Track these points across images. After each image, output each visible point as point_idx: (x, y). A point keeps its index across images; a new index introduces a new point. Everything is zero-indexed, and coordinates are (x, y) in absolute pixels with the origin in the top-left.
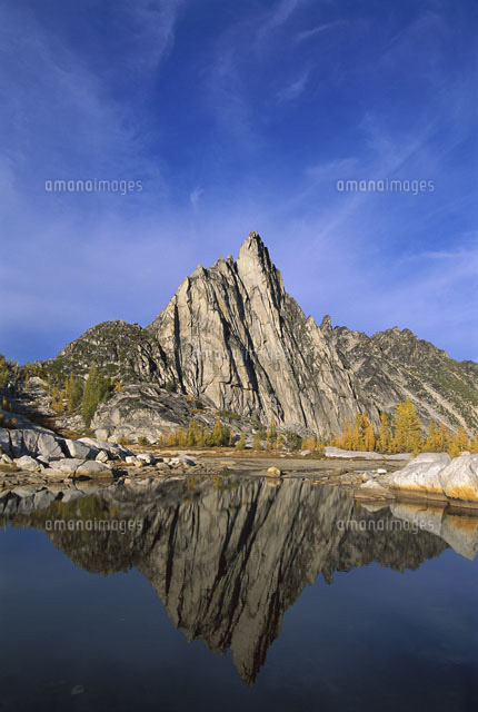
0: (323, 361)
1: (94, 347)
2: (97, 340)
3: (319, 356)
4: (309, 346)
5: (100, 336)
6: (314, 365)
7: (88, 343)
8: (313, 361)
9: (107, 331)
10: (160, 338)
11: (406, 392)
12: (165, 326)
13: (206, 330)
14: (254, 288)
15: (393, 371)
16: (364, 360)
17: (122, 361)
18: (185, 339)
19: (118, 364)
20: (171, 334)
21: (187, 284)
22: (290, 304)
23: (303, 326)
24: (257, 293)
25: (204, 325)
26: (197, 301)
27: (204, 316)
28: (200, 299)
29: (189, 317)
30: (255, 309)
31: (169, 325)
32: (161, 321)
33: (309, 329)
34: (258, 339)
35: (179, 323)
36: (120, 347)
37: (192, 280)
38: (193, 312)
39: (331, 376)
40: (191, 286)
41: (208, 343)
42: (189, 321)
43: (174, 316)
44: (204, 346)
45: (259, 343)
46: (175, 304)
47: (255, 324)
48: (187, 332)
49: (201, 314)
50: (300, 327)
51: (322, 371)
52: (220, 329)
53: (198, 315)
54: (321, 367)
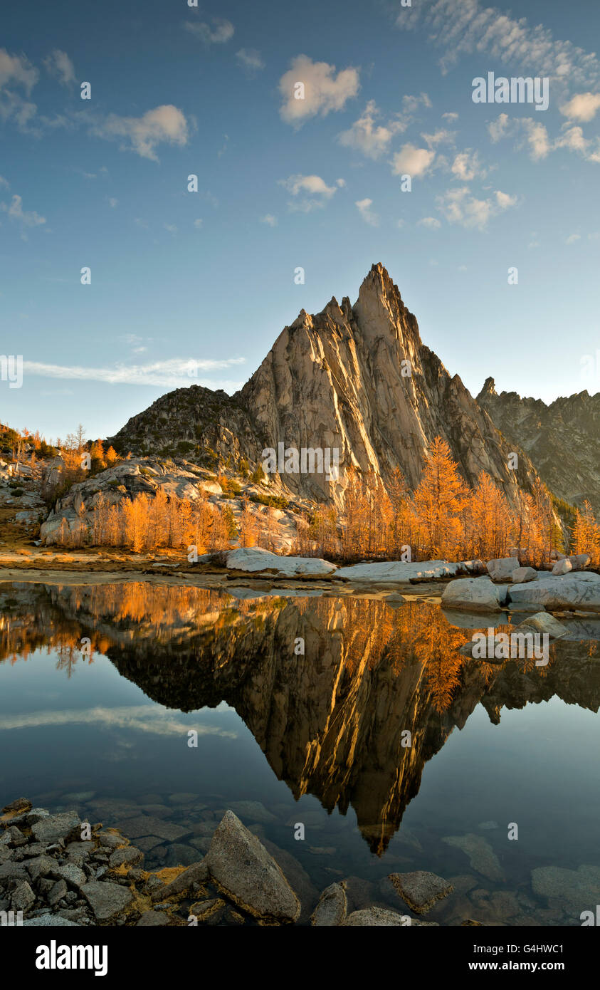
0: (473, 434)
1: (164, 422)
2: (168, 411)
3: (468, 428)
5: (172, 406)
6: (462, 440)
7: (155, 417)
8: (460, 434)
9: (181, 400)
10: (253, 407)
12: (258, 393)
13: (312, 396)
14: (379, 340)
15: (578, 448)
16: (540, 435)
17: (199, 437)
18: (285, 408)
19: (195, 442)
20: (265, 403)
21: (287, 336)
22: (429, 360)
23: (447, 389)
24: (383, 346)
25: (310, 389)
26: (300, 358)
27: (310, 377)
28: (303, 354)
29: (289, 379)
30: (381, 367)
31: (262, 391)
32: (253, 385)
33: (455, 392)
34: (384, 408)
35: (277, 387)
36: (197, 420)
37: (293, 331)
38: (294, 373)
39: (486, 455)
40: (291, 338)
41: (315, 412)
42: (289, 385)
43: (269, 378)
44: (309, 417)
45: (386, 412)
46: (271, 363)
47: (381, 387)
48: (286, 399)
49: (305, 374)
50: (442, 390)
51: (472, 448)
52: (331, 394)
53: (300, 376)
54: (470, 443)
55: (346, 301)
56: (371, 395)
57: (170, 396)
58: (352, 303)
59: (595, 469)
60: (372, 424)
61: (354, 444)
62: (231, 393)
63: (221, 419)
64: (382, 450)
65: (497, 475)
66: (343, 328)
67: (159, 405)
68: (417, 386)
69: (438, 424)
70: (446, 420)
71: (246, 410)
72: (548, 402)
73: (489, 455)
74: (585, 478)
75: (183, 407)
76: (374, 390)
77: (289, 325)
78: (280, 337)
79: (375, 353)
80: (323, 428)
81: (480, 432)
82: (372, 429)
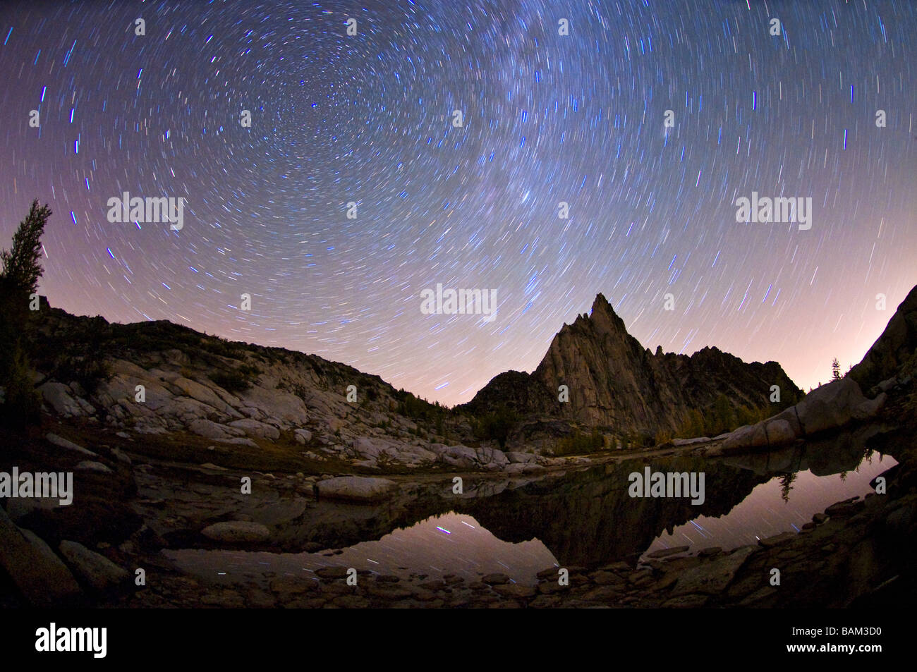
0: (661, 381)
1: (497, 392)
2: (499, 386)
3: (657, 378)
4: (649, 371)
5: (500, 383)
6: (655, 384)
7: (492, 389)
8: (654, 381)
9: (504, 379)
10: (544, 380)
11: (719, 393)
12: (546, 371)
13: (576, 370)
14: (606, 334)
16: (689, 375)
17: (517, 398)
19: (514, 402)
20: (550, 376)
21: (557, 338)
22: (634, 343)
23: (644, 357)
24: (608, 338)
25: (573, 367)
26: (566, 350)
27: (572, 360)
28: (568, 348)
29: (562, 361)
30: (608, 349)
31: (548, 370)
32: (542, 367)
33: (649, 358)
34: (613, 372)
35: (555, 366)
36: (515, 389)
37: (559, 335)
38: (564, 358)
39: (668, 390)
40: (560, 339)
41: (578, 379)
42: (562, 365)
43: (551, 363)
44: (575, 382)
45: (614, 374)
46: (551, 354)
47: (610, 360)
48: (562, 374)
49: (570, 358)
50: (642, 358)
51: (661, 388)
52: (586, 368)
53: (568, 359)
54: (659, 385)
55: (586, 315)
56: (606, 365)
57: (498, 377)
58: (589, 316)
59: (717, 389)
60: (608, 382)
61: (601, 394)
62: (530, 373)
63: (528, 388)
64: (615, 396)
65: (675, 400)
66: (587, 331)
67: (492, 382)
68: (628, 357)
69: (642, 377)
70: (646, 374)
71: (539, 382)
72: (690, 356)
73: (670, 391)
74: (713, 395)
75: (506, 383)
76: (606, 362)
77: (558, 331)
78: (554, 339)
79: (605, 342)
80: (583, 388)
81: (664, 379)
82: (608, 384)
